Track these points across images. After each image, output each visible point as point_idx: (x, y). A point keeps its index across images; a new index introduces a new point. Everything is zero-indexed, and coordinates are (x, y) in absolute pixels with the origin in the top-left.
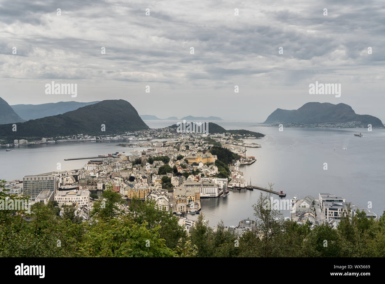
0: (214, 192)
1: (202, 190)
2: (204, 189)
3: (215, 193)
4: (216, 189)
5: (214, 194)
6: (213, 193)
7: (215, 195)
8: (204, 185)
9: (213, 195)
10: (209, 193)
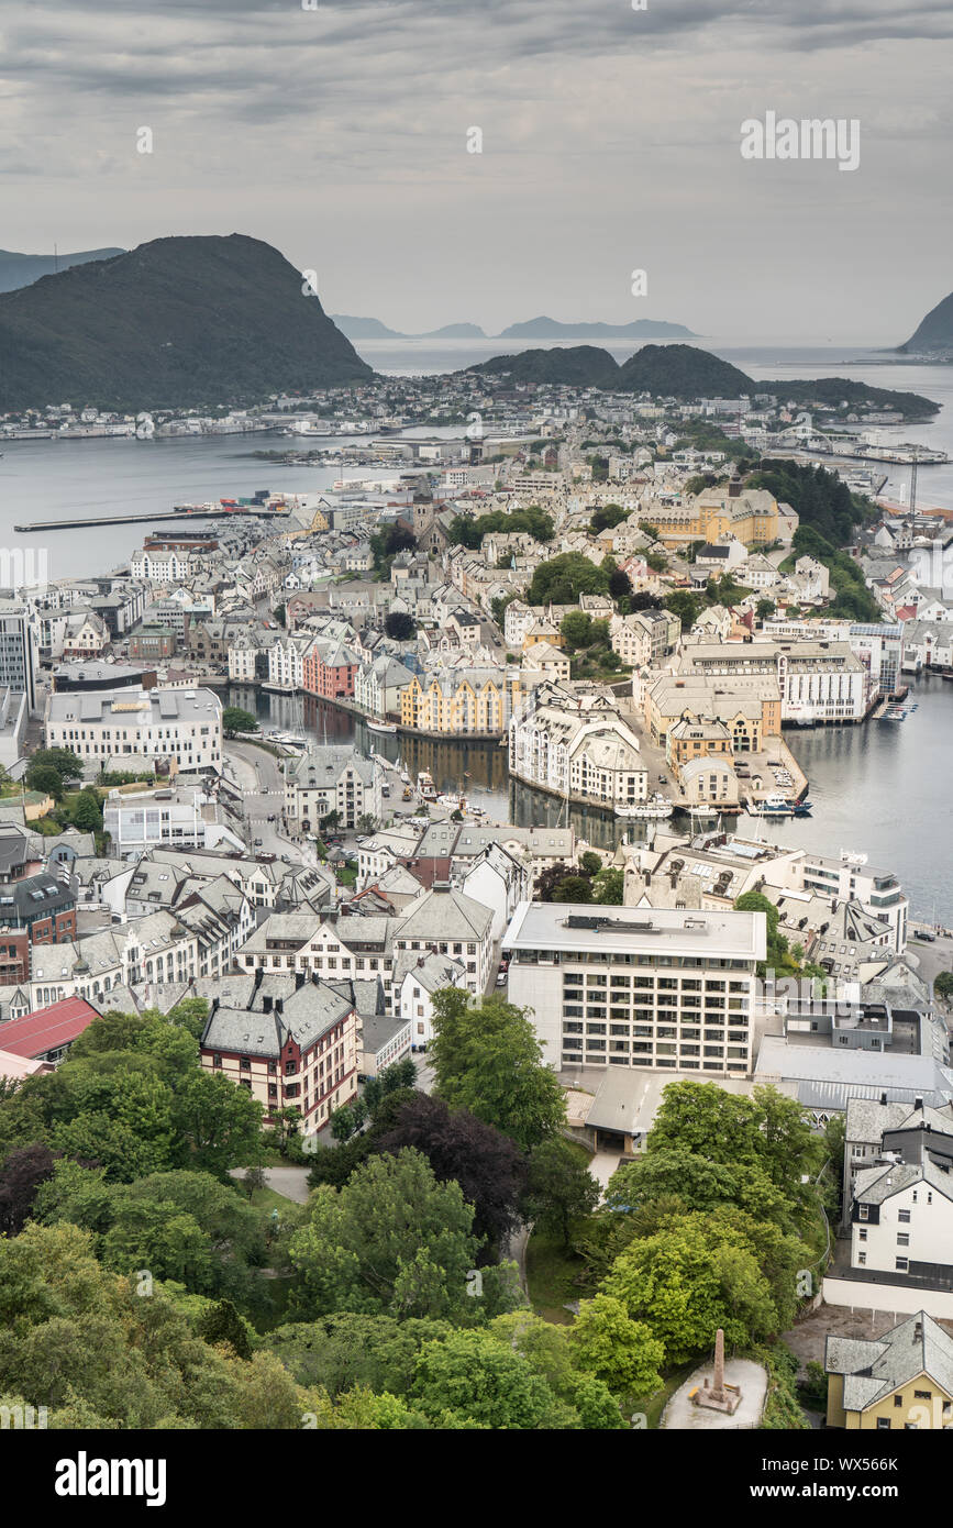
0: (845, 697)
1: (786, 684)
2: (796, 678)
3: (850, 702)
4: (859, 680)
5: (845, 707)
6: (840, 702)
7: (849, 712)
8: (793, 661)
9: (840, 712)
10: (820, 702)
